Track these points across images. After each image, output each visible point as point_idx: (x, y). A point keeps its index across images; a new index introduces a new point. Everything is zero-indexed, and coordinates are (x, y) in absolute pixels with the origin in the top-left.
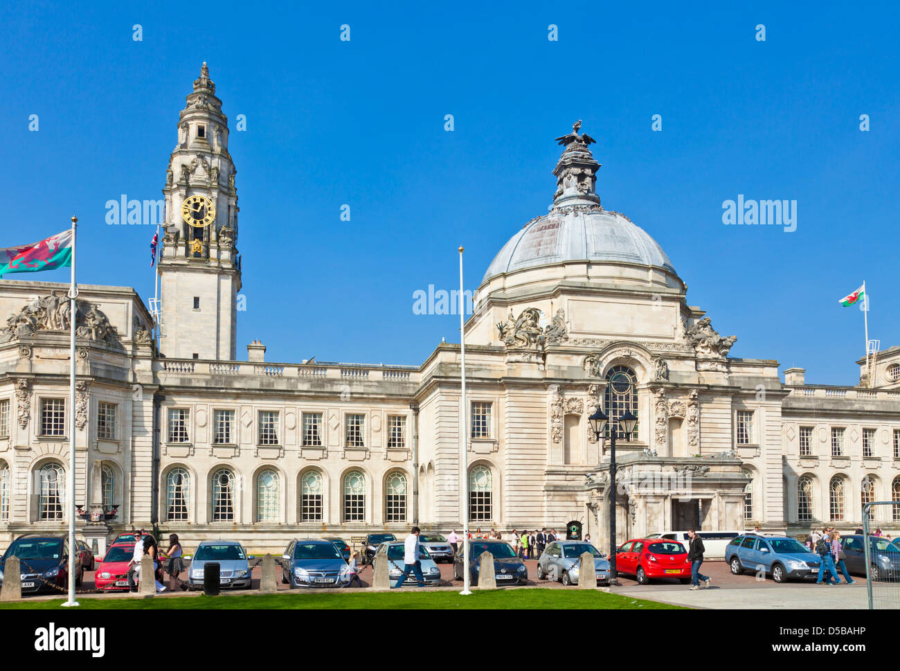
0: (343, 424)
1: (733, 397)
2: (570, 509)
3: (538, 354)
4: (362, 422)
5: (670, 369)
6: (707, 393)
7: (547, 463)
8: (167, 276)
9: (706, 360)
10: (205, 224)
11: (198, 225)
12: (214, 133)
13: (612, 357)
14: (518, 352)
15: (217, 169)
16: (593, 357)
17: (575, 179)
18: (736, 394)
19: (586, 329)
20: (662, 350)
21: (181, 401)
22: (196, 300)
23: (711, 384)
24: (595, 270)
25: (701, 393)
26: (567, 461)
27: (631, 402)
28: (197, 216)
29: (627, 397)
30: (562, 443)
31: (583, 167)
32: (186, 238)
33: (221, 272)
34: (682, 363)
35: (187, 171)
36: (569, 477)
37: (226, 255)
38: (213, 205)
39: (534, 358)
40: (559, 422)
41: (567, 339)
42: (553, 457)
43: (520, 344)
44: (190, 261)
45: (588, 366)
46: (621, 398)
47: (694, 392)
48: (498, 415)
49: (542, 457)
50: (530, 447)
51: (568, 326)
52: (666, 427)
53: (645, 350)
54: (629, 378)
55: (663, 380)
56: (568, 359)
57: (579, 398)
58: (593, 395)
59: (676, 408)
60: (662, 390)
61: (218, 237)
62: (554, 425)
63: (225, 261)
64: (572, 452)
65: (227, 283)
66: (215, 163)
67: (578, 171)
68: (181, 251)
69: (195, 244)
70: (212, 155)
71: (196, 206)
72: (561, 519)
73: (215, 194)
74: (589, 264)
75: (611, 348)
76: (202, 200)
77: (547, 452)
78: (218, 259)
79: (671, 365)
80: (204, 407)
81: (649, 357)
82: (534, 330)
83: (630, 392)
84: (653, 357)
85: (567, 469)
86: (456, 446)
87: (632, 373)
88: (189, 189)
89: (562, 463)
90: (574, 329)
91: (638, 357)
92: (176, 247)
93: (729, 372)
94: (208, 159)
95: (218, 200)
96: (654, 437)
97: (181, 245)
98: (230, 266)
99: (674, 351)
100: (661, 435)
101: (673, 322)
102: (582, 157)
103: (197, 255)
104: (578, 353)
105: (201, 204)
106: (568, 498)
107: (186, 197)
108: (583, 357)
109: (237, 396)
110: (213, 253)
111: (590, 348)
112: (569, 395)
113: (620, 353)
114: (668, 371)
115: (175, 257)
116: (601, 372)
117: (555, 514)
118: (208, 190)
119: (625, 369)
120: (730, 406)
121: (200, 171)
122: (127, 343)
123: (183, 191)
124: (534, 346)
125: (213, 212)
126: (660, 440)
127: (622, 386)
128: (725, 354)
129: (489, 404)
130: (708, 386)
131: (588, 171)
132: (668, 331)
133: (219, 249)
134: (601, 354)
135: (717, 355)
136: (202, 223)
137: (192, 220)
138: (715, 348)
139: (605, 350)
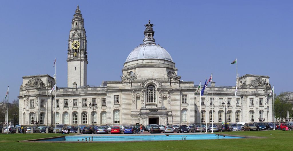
0: (91, 101)
1: (180, 92)
2: (137, 120)
3: (130, 83)
4: (96, 100)
5: (163, 85)
6: (172, 91)
7: (131, 109)
8: (69, 63)
9: (173, 82)
10: (78, 48)
11: (76, 49)
12: (79, 23)
13: (148, 83)
14: (125, 83)
15: (80, 33)
16: (143, 83)
17: (147, 36)
18: (180, 91)
19: (142, 76)
20: (161, 81)
21: (58, 98)
22: (75, 68)
23: (173, 88)
24: (145, 61)
25: (171, 91)
26: (136, 109)
27: (154, 93)
28: (76, 46)
29: (153, 92)
30: (135, 104)
31: (149, 33)
32: (73, 52)
33: (81, 60)
34: (166, 83)
35: (73, 35)
36: (136, 112)
37: (82, 55)
38: (79, 43)
39: (129, 84)
40: (134, 99)
41: (137, 79)
42: (133, 108)
43: (126, 81)
44: (74, 58)
45: (141, 85)
46: (151, 93)
47: (169, 91)
48: (121, 98)
49: (131, 108)
50: (128, 105)
51: (137, 75)
52: (162, 99)
53: (156, 81)
54: (153, 88)
55: (160, 88)
56: (137, 84)
57: (139, 93)
58: (143, 92)
59: (165, 95)
60: (160, 90)
61: (81, 51)
62: (133, 100)
63: (82, 57)
64: (137, 106)
65: (83, 63)
66: (80, 32)
67: (148, 34)
68: (72, 56)
69: (75, 54)
70: (79, 30)
71: (75, 43)
72: (134, 123)
73: (80, 40)
74: (143, 59)
75: (148, 80)
76: (77, 42)
77: (132, 106)
78: (81, 57)
79: (163, 84)
80: (62, 99)
81: (157, 82)
82: (129, 77)
83: (153, 91)
84: (158, 82)
85: (136, 110)
86: (111, 106)
87: (154, 86)
88: (74, 40)
89: (135, 109)
90: (139, 76)
91: (154, 82)
92: (71, 55)
93: (180, 85)
94: (78, 31)
95: (80, 41)
96: (158, 102)
97: (72, 54)
98: (83, 58)
99: (164, 81)
100: (160, 101)
101: (164, 73)
102: (149, 30)
103: (76, 56)
104: (139, 82)
105: (76, 43)
106: (136, 118)
107: (73, 42)
108: (140, 83)
109: (68, 96)
110: (79, 55)
111: (142, 81)
112: (136, 93)
113: (150, 82)
114: (162, 86)
115: (70, 58)
116: (145, 87)
117: (133, 121)
118: (78, 39)
119: (152, 85)
120: (179, 94)
121: (76, 34)
122: (47, 86)
123: (72, 41)
124: (129, 81)
125: (79, 45)
126: (160, 103)
127: (151, 90)
128: (178, 81)
129: (119, 95)
130: (173, 89)
131: (151, 34)
132: (163, 75)
133: (81, 54)
134: (145, 82)
135: (176, 81)
136: (76, 48)
137: (74, 47)
138: (176, 79)
139: (146, 81)
